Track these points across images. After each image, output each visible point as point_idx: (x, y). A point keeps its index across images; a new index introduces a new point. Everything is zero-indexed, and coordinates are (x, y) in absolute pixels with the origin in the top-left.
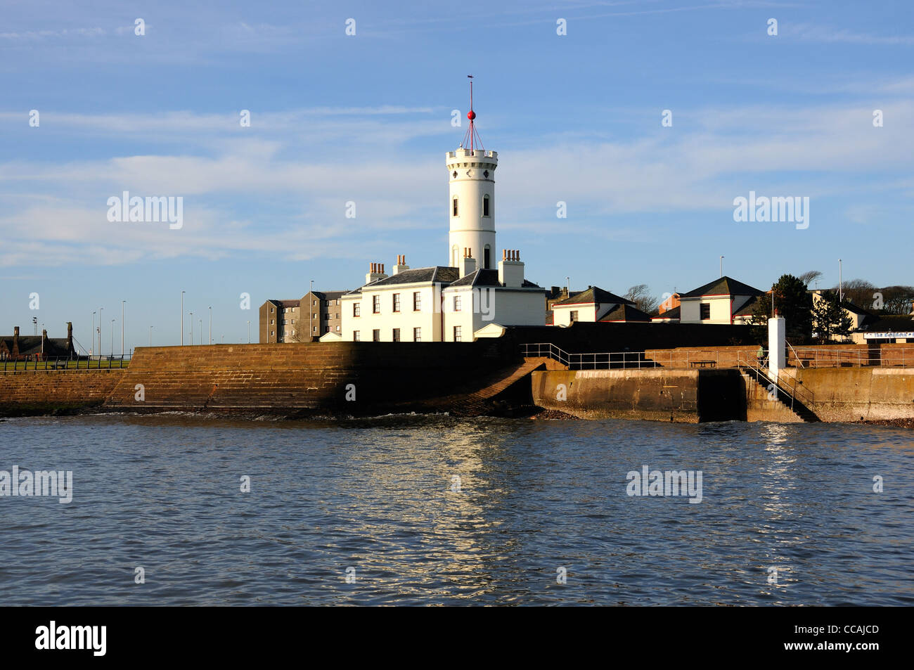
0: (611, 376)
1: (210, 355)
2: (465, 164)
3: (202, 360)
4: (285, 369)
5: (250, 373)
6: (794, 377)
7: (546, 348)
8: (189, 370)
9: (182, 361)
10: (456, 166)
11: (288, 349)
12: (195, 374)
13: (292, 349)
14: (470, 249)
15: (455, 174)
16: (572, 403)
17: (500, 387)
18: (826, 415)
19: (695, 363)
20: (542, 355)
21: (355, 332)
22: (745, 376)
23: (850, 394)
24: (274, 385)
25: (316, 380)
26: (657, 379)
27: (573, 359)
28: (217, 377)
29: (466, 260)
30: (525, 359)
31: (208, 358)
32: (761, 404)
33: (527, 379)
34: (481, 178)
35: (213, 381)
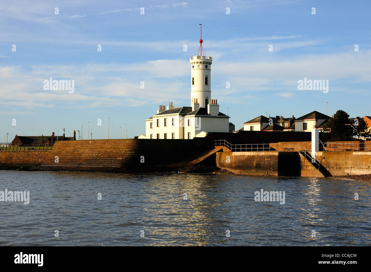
0: (245, 155)
1: (82, 144)
2: (197, 62)
3: (79, 146)
4: (110, 150)
5: (97, 152)
6: (322, 156)
7: (223, 142)
8: (74, 150)
9: (72, 147)
10: (193, 63)
11: (112, 142)
12: (76, 152)
13: (114, 142)
14: (197, 99)
15: (193, 67)
16: (230, 166)
17: (202, 159)
18: (334, 172)
19: (286, 149)
20: (222, 145)
21: (151, 135)
22: (301, 155)
23: (343, 163)
24: (106, 157)
25: (121, 155)
26: (263, 156)
27: (233, 147)
28: (84, 154)
29: (195, 104)
30: (215, 147)
31: (82, 145)
32: (307, 168)
33: (214, 155)
34: (204, 68)
35: (82, 156)
